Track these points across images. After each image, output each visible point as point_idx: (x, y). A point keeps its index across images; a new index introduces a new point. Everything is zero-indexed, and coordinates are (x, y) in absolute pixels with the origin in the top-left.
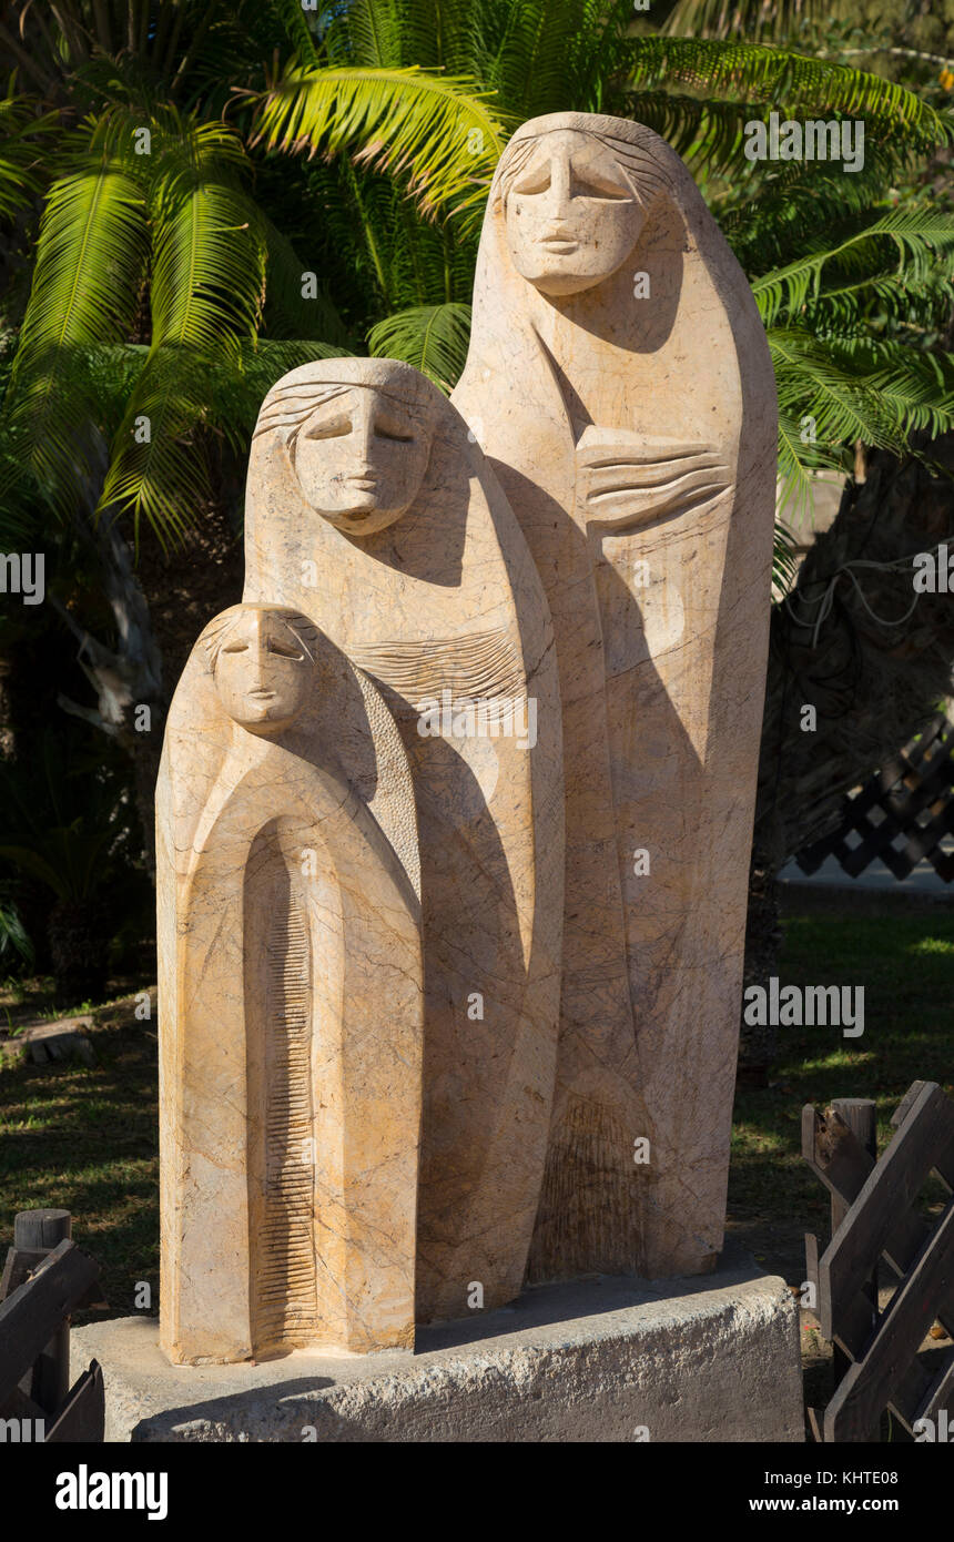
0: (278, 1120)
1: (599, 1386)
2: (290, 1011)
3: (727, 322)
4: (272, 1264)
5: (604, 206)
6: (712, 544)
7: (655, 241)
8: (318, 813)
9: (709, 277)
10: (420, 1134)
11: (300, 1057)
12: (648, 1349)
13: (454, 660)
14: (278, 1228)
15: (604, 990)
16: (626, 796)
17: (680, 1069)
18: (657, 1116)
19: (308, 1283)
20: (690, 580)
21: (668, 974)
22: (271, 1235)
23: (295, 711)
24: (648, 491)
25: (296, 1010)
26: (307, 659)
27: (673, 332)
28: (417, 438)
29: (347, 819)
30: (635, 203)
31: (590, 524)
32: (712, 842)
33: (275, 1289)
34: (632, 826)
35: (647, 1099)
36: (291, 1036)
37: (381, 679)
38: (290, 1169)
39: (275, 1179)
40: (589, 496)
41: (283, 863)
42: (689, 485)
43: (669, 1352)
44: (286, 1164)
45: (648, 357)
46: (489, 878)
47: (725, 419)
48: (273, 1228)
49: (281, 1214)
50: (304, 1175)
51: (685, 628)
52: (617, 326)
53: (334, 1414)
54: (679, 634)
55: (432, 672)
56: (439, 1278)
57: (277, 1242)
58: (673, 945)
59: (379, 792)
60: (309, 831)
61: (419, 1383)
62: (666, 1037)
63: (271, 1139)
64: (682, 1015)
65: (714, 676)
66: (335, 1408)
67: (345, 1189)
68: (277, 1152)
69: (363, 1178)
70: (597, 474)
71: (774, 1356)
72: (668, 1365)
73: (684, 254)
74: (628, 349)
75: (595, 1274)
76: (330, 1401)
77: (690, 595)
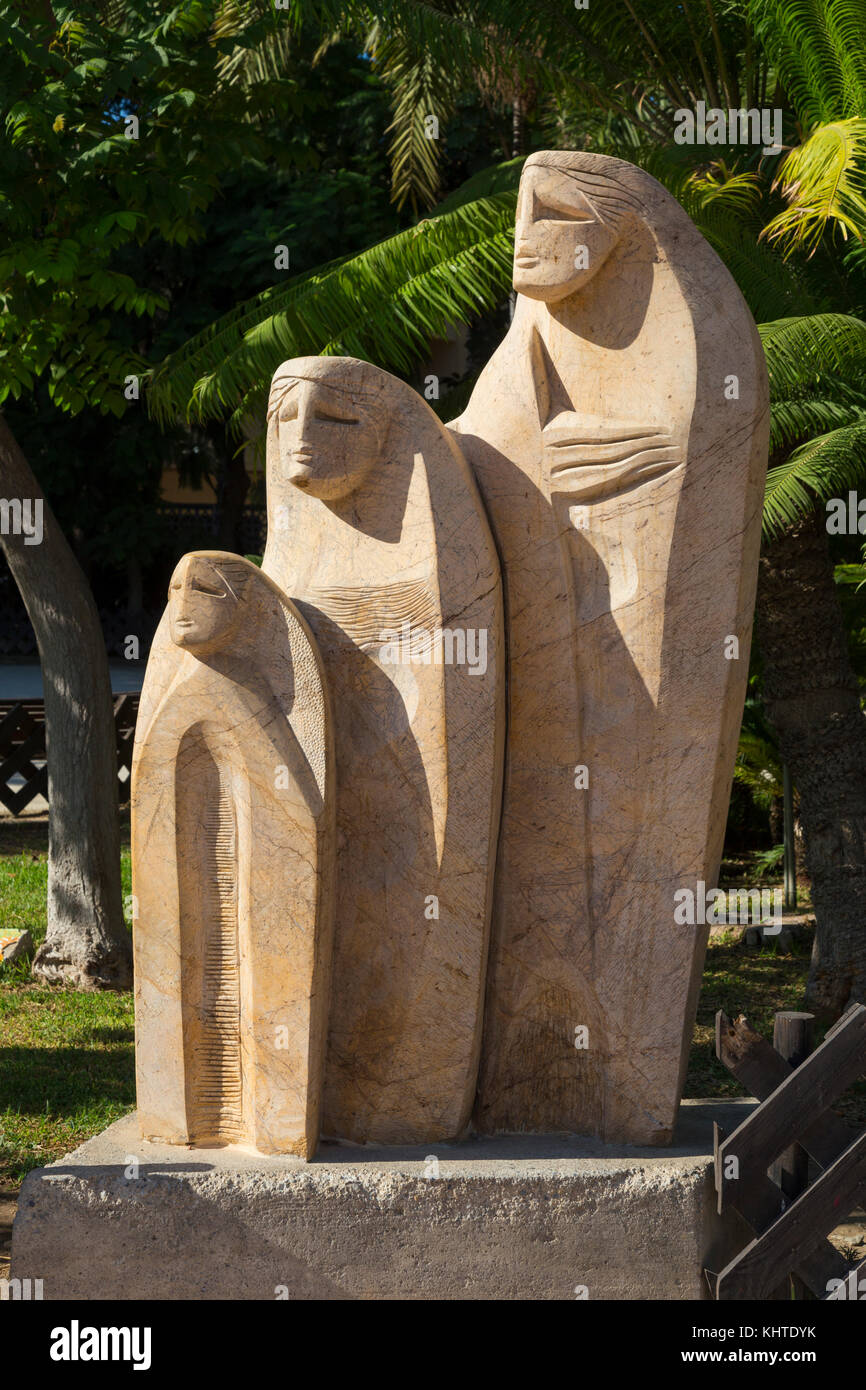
0: (213, 963)
1: (466, 1215)
2: (221, 877)
3: (690, 322)
4: (209, 1074)
5: (563, 227)
6: (662, 513)
7: (630, 254)
8: (233, 720)
9: (677, 284)
10: (312, 987)
11: (229, 914)
12: (523, 1193)
13: (385, 604)
14: (215, 1047)
15: (565, 893)
16: (593, 729)
17: (629, 968)
18: (607, 1005)
19: (236, 1094)
20: (642, 544)
21: (620, 885)
22: (207, 1052)
23: (210, 638)
24: (604, 467)
25: (225, 877)
26: (229, 597)
27: (641, 331)
28: (362, 421)
29: (258, 727)
30: (597, 224)
31: (554, 495)
32: (666, 774)
33: (213, 1094)
34: (596, 755)
35: (598, 990)
36: (222, 897)
37: (330, 617)
38: (223, 1003)
39: (210, 1008)
40: (553, 471)
41: (212, 759)
42: (641, 462)
43: (547, 1199)
44: (220, 997)
45: (620, 352)
46: (413, 786)
47: (679, 406)
48: (209, 1047)
49: (216, 1036)
50: (232, 1009)
51: (639, 586)
52: (595, 328)
53: (191, 1192)
54: (633, 592)
55: (367, 613)
56: (371, 1109)
57: (213, 1058)
58: (625, 860)
59: (295, 708)
60: (226, 734)
61: (280, 1182)
62: (616, 939)
63: (208, 977)
64: (633, 922)
65: (666, 629)
66: (194, 1188)
67: (254, 1023)
68: (212, 987)
69: (267, 1016)
70: (559, 452)
71: (666, 1221)
72: (545, 1210)
73: (654, 265)
74: (604, 346)
75: (568, 1132)
76: (191, 1182)
77: (643, 557)
